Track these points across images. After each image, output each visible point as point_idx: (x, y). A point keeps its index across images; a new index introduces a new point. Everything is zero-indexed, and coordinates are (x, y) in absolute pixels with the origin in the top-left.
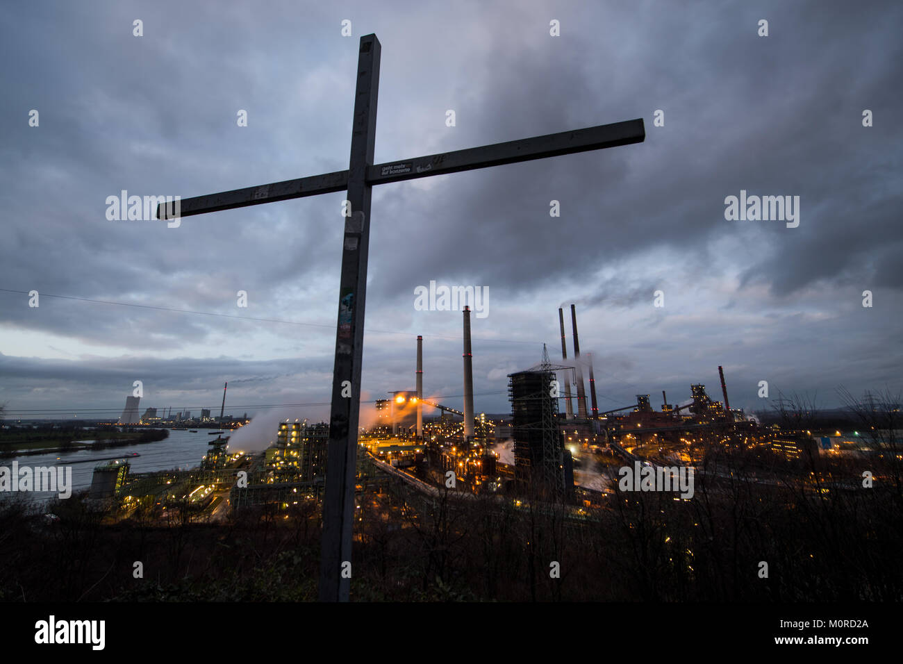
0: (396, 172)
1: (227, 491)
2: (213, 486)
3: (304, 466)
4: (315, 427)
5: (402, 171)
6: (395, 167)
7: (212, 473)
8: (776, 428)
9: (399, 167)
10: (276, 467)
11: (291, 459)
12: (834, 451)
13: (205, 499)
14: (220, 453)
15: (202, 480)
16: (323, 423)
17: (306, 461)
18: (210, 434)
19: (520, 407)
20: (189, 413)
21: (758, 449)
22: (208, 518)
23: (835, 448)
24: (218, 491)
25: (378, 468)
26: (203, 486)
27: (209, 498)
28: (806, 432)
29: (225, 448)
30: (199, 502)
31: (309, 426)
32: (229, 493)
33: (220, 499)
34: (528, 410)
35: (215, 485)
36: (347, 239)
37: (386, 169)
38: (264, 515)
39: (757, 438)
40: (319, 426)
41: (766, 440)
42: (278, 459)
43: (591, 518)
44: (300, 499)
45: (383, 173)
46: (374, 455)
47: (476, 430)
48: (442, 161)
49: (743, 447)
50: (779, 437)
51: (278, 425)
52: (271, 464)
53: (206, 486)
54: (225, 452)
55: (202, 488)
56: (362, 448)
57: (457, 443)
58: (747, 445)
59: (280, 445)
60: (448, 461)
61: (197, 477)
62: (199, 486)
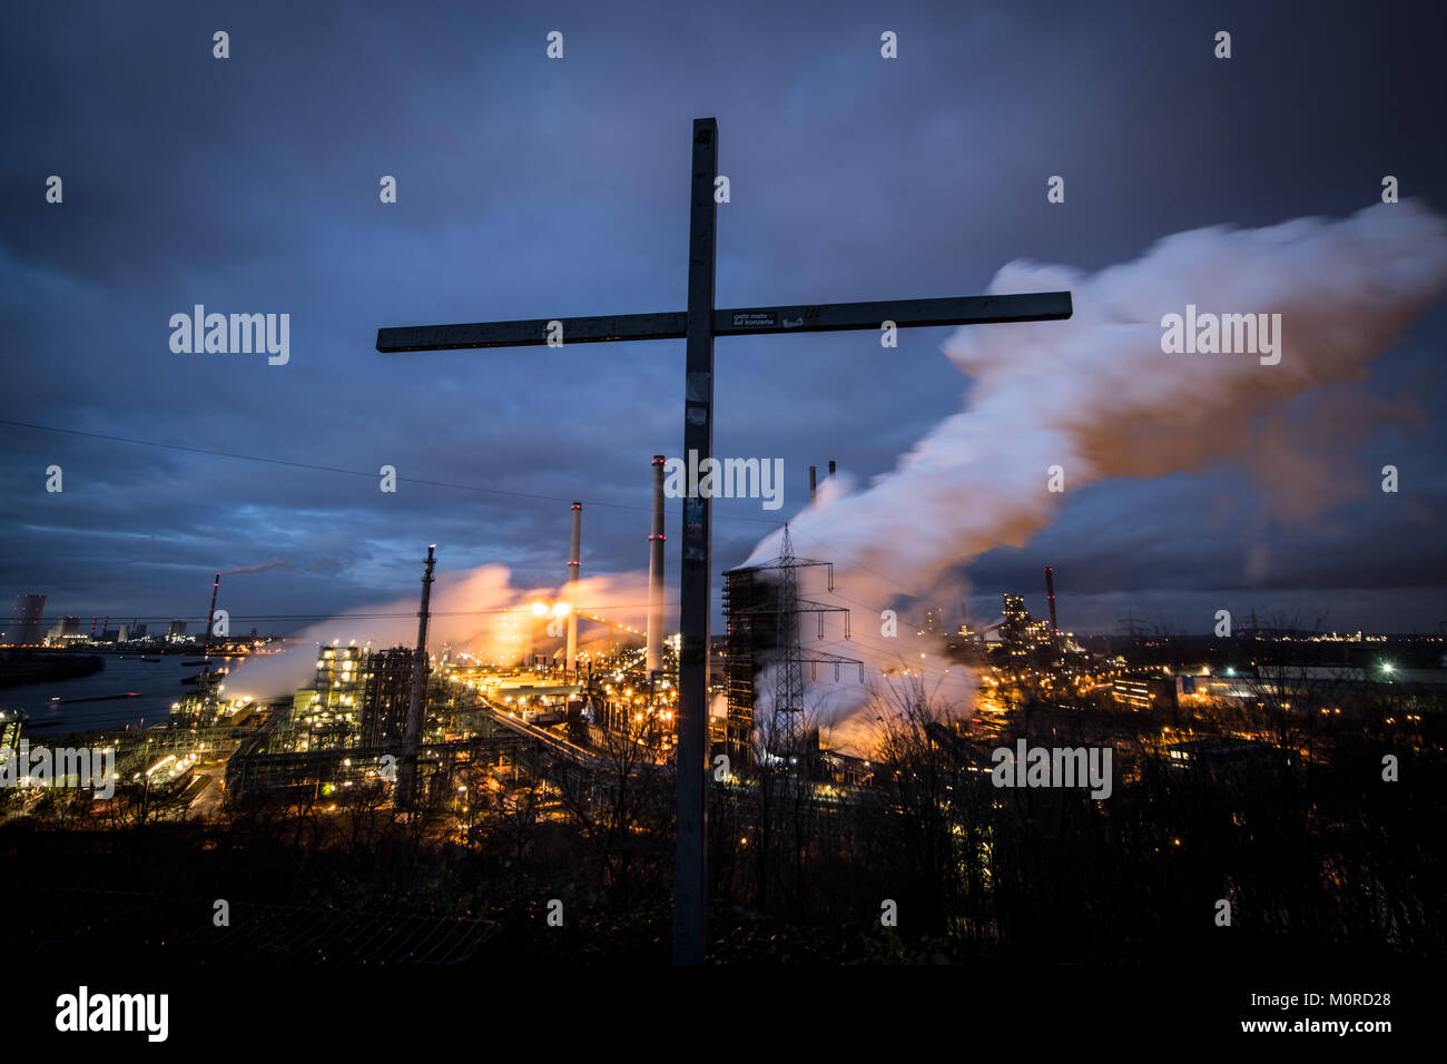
0: (754, 322)
1: (219, 765)
2: (193, 756)
3: (364, 721)
4: (386, 654)
5: (762, 322)
6: (753, 316)
7: (191, 734)
8: (1121, 662)
9: (758, 316)
10: (313, 724)
11: (343, 709)
12: (1200, 696)
13: (177, 780)
14: (207, 699)
15: (172, 746)
16: (401, 648)
17: (369, 713)
18: (184, 665)
19: (740, 625)
20: (145, 626)
21: (1093, 695)
22: (184, 813)
23: (1201, 693)
24: (202, 765)
25: (497, 723)
26: (172, 757)
27: (186, 777)
28: (1162, 669)
29: (216, 690)
30: (166, 784)
31: (376, 652)
32: (224, 769)
33: (206, 779)
34: (752, 630)
35: (197, 754)
36: (691, 410)
37: (740, 317)
38: (295, 804)
39: (1093, 676)
40: (393, 652)
41: (1105, 681)
42: (317, 709)
43: (846, 798)
44: (357, 778)
45: (736, 323)
46: (490, 702)
47: (666, 661)
48: (817, 316)
49: (1073, 690)
50: (1124, 676)
51: (318, 650)
52: (302, 718)
53: (180, 757)
54: (215, 698)
55: (172, 761)
56: (470, 691)
57: (634, 683)
58: (1078, 688)
59: (320, 685)
60: (617, 711)
61: (161, 742)
62: (167, 756)
